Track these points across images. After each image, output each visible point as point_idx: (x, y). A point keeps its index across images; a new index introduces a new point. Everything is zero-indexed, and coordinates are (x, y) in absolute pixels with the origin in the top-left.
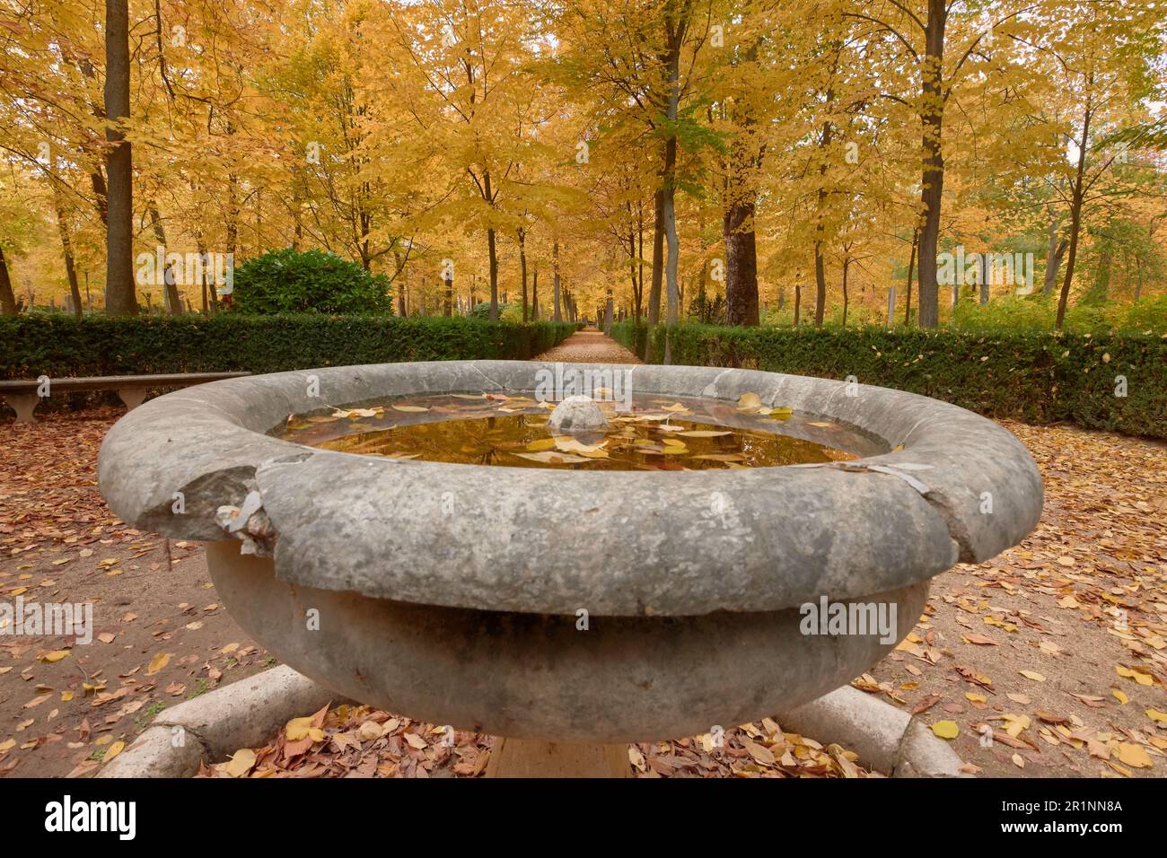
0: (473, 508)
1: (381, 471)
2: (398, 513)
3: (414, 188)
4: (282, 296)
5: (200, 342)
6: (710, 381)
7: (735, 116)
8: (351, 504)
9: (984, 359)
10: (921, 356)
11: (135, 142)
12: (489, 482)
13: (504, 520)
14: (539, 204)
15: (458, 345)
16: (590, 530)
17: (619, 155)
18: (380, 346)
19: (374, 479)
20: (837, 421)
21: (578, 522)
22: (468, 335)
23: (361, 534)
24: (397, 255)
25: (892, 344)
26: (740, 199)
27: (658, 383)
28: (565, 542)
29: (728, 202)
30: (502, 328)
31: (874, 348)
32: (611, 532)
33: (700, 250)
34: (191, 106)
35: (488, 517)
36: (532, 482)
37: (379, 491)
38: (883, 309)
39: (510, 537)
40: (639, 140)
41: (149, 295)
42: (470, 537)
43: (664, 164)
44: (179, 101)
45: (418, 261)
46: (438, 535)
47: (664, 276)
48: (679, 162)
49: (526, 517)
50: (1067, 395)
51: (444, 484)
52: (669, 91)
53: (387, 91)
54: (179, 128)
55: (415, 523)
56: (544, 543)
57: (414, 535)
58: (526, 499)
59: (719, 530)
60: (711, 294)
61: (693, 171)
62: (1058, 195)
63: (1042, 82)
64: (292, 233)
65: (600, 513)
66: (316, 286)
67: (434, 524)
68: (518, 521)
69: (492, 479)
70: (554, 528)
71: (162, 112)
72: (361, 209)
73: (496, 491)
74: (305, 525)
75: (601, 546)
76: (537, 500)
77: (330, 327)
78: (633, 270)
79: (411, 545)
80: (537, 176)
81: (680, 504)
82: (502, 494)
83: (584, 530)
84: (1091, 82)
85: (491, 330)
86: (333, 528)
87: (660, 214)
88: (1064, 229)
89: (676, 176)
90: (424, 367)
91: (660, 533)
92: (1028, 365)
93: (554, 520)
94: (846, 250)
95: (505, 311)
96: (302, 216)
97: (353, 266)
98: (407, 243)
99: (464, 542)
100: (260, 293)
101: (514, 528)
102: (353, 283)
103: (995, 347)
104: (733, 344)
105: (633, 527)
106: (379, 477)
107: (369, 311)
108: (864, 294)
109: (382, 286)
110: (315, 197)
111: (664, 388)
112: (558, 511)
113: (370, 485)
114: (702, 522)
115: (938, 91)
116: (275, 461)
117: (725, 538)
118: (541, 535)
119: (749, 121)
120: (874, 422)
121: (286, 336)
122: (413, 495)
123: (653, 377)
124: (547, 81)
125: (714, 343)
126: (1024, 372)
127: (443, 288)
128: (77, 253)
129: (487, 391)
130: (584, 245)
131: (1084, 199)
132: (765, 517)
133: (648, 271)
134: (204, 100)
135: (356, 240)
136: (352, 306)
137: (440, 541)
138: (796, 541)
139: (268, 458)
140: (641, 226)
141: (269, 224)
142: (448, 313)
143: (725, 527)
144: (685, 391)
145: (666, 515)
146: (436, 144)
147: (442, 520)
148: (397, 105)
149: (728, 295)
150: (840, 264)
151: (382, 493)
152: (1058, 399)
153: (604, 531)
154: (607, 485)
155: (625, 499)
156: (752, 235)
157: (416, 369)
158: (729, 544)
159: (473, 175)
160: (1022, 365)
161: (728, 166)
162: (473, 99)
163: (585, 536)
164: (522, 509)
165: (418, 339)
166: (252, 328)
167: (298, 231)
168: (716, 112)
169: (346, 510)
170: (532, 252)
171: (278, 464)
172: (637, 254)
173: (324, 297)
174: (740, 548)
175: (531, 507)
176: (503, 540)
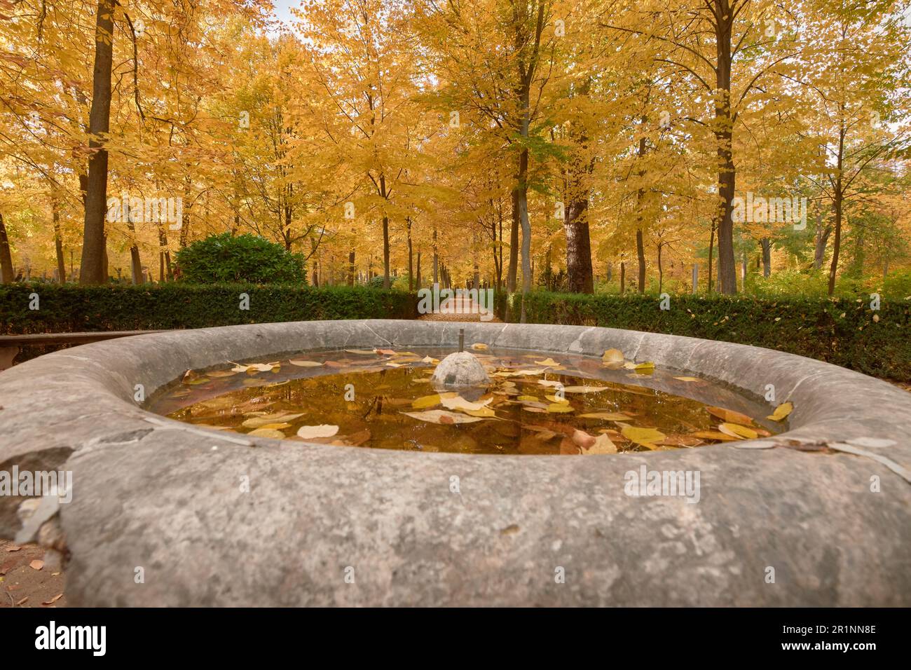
0: (338, 526)
1: (223, 461)
2: (232, 533)
3: (327, 188)
4: (220, 270)
5: (153, 305)
6: (574, 338)
7: (572, 135)
8: (171, 514)
9: (778, 319)
10: (727, 317)
11: (111, 152)
12: (364, 480)
13: (382, 546)
14: (422, 200)
15: (357, 308)
16: (509, 562)
17: (484, 163)
18: (294, 309)
19: (209, 475)
20: (701, 375)
21: (490, 549)
22: (365, 300)
23: (176, 564)
24: (313, 239)
25: (704, 308)
26: (578, 197)
27: (528, 340)
28: (472, 584)
29: (568, 199)
30: (393, 295)
31: (689, 310)
32: (540, 566)
33: (546, 236)
34: (157, 125)
35: (359, 541)
36: (423, 480)
37: (212, 493)
38: (689, 281)
39: (390, 577)
40: (500, 152)
41: (120, 269)
42: (331, 575)
43: (519, 170)
44: (148, 122)
45: (328, 244)
46: (285, 570)
47: (519, 256)
48: (530, 169)
49: (414, 542)
50: (846, 348)
51: (302, 484)
52: (522, 115)
53: (307, 115)
54: (147, 142)
55: (253, 549)
56: (442, 586)
57: (250, 568)
58: (414, 511)
59: (692, 559)
60: (556, 269)
61: (541, 175)
62: (823, 193)
63: (806, 108)
64: (232, 223)
65: (520, 533)
66: (247, 262)
67: (281, 552)
68: (403, 549)
69: (368, 475)
70: (454, 559)
71: (135, 130)
72: (286, 204)
73: (373, 496)
74: (105, 544)
75: (526, 590)
76: (429, 511)
77: (256, 294)
78: (495, 251)
79: (245, 584)
80: (421, 180)
81: (630, 515)
82: (381, 501)
83: (499, 563)
84: (843, 108)
85: (384, 296)
86: (141, 551)
87: (516, 208)
88: (830, 218)
89: (528, 179)
90: (321, 325)
91: (611, 566)
92: (812, 324)
93: (456, 547)
94: (660, 235)
95: (395, 283)
96: (240, 210)
97: (277, 246)
98: (320, 231)
99: (323, 583)
100: (203, 267)
101: (396, 561)
102: (276, 260)
103: (786, 310)
104: (576, 307)
105: (570, 557)
106: (218, 470)
107: (288, 281)
108: (674, 270)
109: (299, 263)
110: (252, 195)
111: (533, 344)
112: (460, 531)
113: (204, 483)
114: (666, 545)
115: (728, 114)
116: (102, 441)
117: (701, 570)
118: (437, 572)
119: (584, 139)
120: (742, 377)
121: (220, 301)
122: (256, 502)
123: (524, 334)
124: (429, 108)
125: (561, 307)
126: (810, 330)
127: (347, 264)
128: (65, 237)
129: (377, 346)
130: (457, 231)
131: (844, 196)
132: (747, 533)
133: (507, 252)
134: (167, 121)
135: (281, 228)
136: (275, 277)
137: (288, 580)
138: (795, 568)
139: (95, 436)
140: (500, 217)
141: (214, 215)
142: (351, 283)
143: (699, 552)
144: (553, 346)
145: (615, 534)
146: (344, 155)
147: (293, 545)
148: (315, 125)
149: (569, 270)
150: (656, 247)
151: (217, 496)
152: (839, 351)
153: (530, 564)
154: (525, 485)
155: (553, 508)
156: (586, 225)
157: (314, 327)
158: (708, 578)
159: (372, 178)
160: (807, 324)
161: (567, 172)
162: (373, 121)
163: (503, 573)
164: (409, 527)
165: (325, 303)
166: (194, 294)
167: (237, 220)
168: (557, 134)
169: (162, 524)
170: (417, 237)
171: (105, 444)
172: (498, 239)
173: (253, 271)
174: (725, 585)
175: (421, 524)
176: (380, 581)
